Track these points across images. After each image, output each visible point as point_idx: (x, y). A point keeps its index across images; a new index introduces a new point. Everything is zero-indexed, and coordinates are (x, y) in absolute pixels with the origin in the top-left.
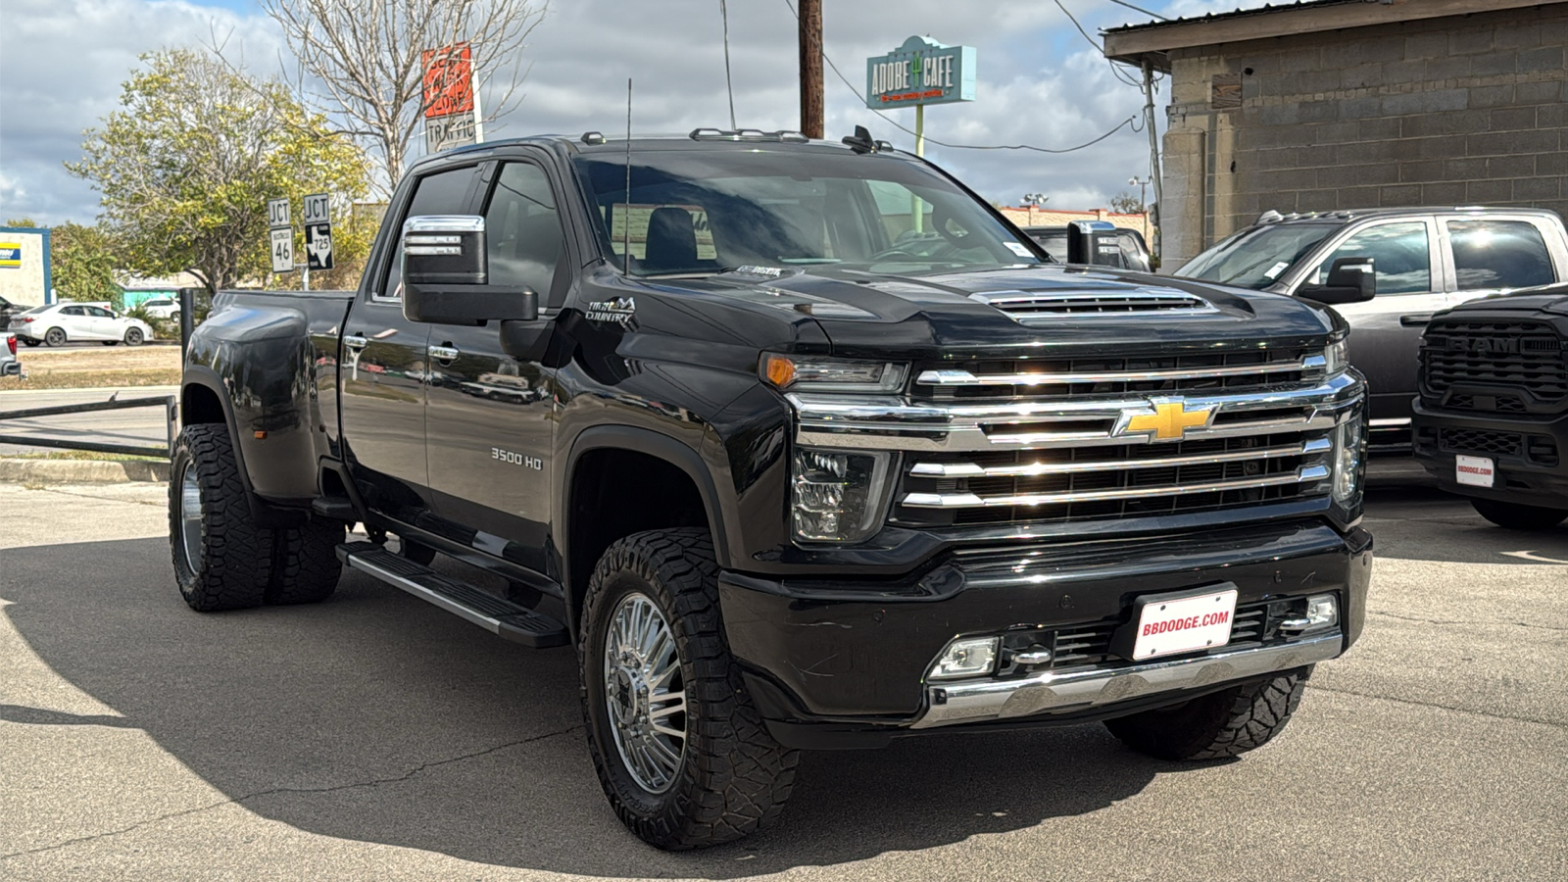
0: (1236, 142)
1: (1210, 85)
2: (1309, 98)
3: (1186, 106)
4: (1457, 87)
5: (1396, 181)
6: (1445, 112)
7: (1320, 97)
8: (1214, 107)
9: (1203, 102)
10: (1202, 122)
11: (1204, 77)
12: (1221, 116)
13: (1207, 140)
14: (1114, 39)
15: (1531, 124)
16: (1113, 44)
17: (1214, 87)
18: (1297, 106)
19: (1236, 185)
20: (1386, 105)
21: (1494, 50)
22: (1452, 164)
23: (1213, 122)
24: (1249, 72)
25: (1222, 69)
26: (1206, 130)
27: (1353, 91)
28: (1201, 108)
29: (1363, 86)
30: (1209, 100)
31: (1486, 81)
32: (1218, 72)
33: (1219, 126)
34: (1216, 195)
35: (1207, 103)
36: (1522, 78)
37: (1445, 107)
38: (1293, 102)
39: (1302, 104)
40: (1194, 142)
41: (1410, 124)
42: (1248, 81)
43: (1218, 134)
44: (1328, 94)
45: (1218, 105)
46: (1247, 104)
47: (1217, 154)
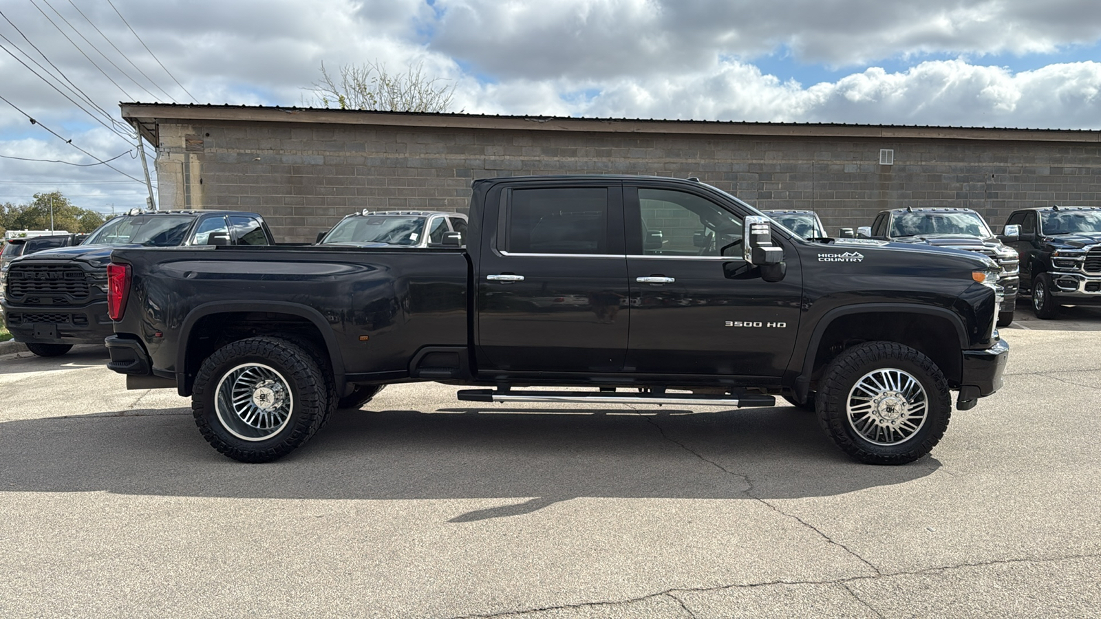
0: (202, 169)
1: (184, 139)
2: (242, 151)
3: (170, 148)
4: (318, 155)
5: (291, 194)
6: (313, 165)
7: (248, 151)
8: (187, 150)
9: (180, 147)
10: (182, 157)
11: (180, 134)
12: (191, 155)
13: (186, 166)
14: (127, 109)
15: (353, 174)
16: (128, 111)
17: (186, 140)
18: (236, 155)
19: (203, 191)
20: (284, 159)
21: (335, 140)
22: (318, 189)
23: (187, 157)
24: (208, 135)
25: (191, 132)
26: (183, 161)
27: (266, 151)
28: (179, 150)
29: (271, 149)
30: (184, 146)
31: (332, 153)
32: (189, 133)
33: (191, 160)
34: (192, 195)
35: (182, 148)
36: (348, 154)
37: (313, 163)
38: (233, 153)
39: (239, 154)
40: (178, 167)
41: (296, 169)
42: (206, 140)
43: (191, 164)
44: (253, 151)
45: (189, 149)
46: (207, 150)
47: (191, 174)
